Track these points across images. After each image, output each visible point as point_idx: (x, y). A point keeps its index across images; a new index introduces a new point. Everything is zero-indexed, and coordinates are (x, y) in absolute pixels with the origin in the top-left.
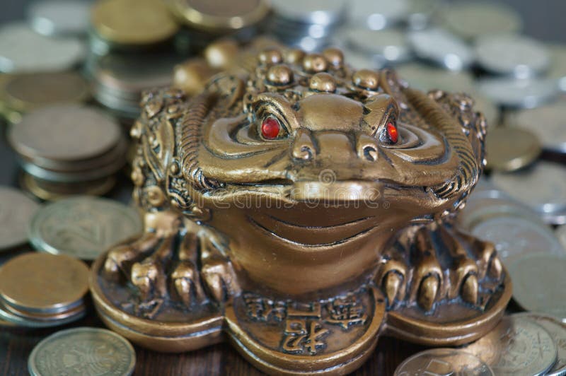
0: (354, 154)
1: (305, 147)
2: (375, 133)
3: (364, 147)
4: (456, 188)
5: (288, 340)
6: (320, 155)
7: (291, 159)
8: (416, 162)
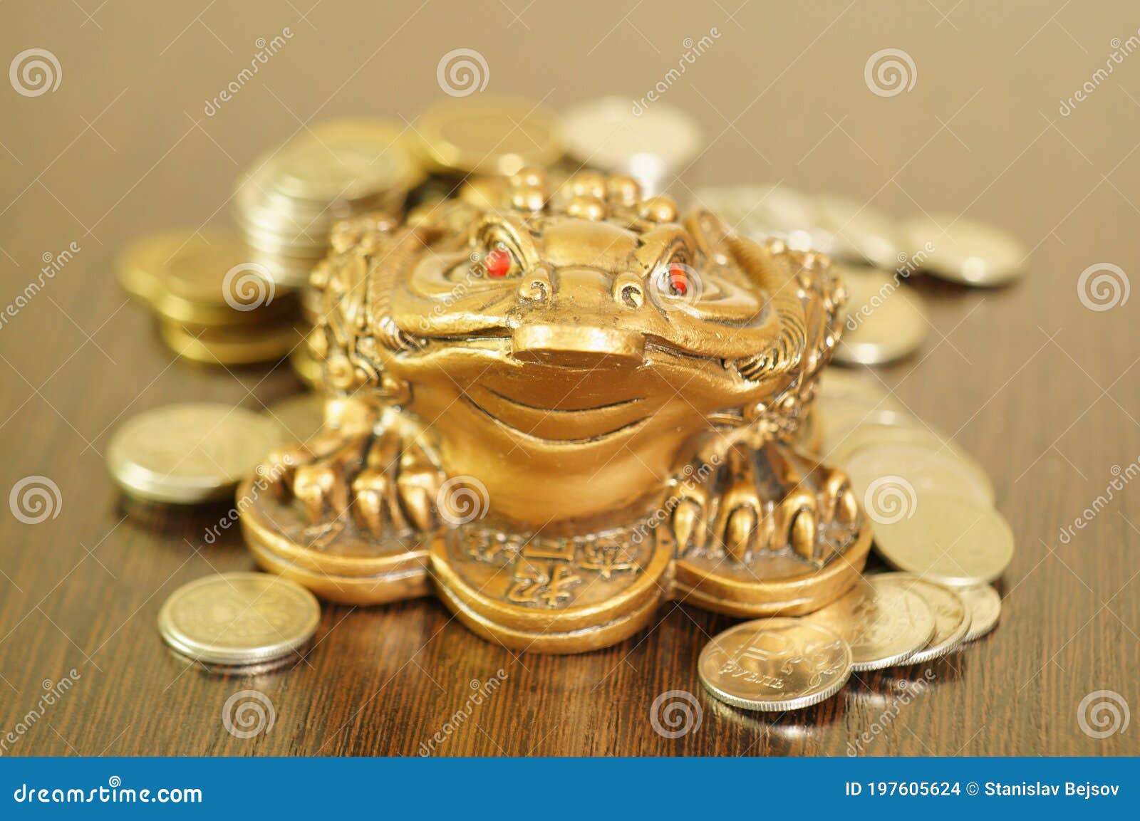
0: (609, 297)
1: (538, 283)
2: (649, 275)
3: (622, 288)
4: (770, 365)
5: (517, 588)
6: (558, 294)
7: (516, 300)
8: (707, 320)
